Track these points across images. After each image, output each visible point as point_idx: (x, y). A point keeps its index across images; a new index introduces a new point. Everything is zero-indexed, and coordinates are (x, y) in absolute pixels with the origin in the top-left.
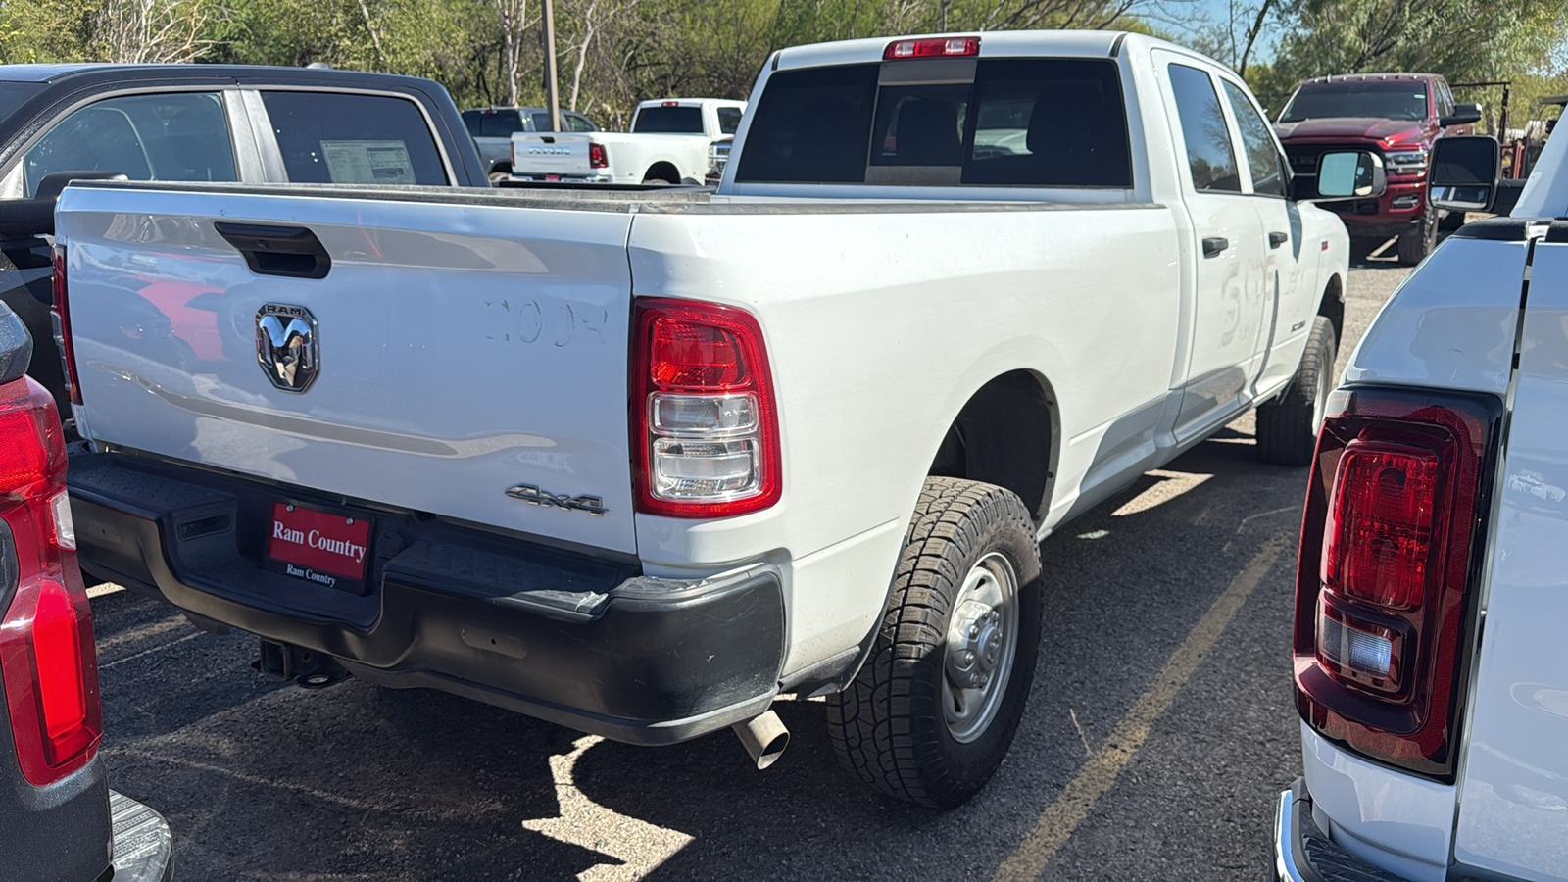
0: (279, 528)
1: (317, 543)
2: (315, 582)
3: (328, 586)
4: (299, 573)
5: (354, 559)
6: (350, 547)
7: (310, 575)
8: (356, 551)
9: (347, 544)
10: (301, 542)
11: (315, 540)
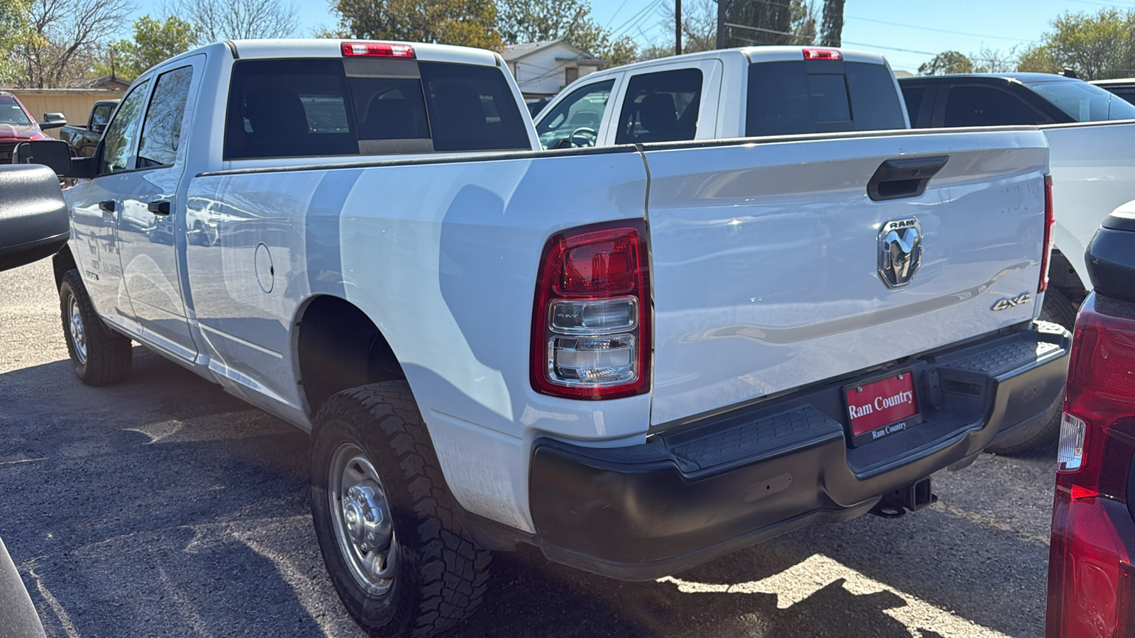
0: (852, 410)
1: (883, 405)
2: (894, 432)
3: (902, 430)
4: (882, 433)
5: (907, 402)
6: (903, 396)
7: (888, 430)
8: (907, 396)
9: (901, 394)
10: (871, 411)
11: (880, 404)
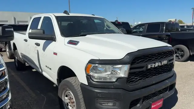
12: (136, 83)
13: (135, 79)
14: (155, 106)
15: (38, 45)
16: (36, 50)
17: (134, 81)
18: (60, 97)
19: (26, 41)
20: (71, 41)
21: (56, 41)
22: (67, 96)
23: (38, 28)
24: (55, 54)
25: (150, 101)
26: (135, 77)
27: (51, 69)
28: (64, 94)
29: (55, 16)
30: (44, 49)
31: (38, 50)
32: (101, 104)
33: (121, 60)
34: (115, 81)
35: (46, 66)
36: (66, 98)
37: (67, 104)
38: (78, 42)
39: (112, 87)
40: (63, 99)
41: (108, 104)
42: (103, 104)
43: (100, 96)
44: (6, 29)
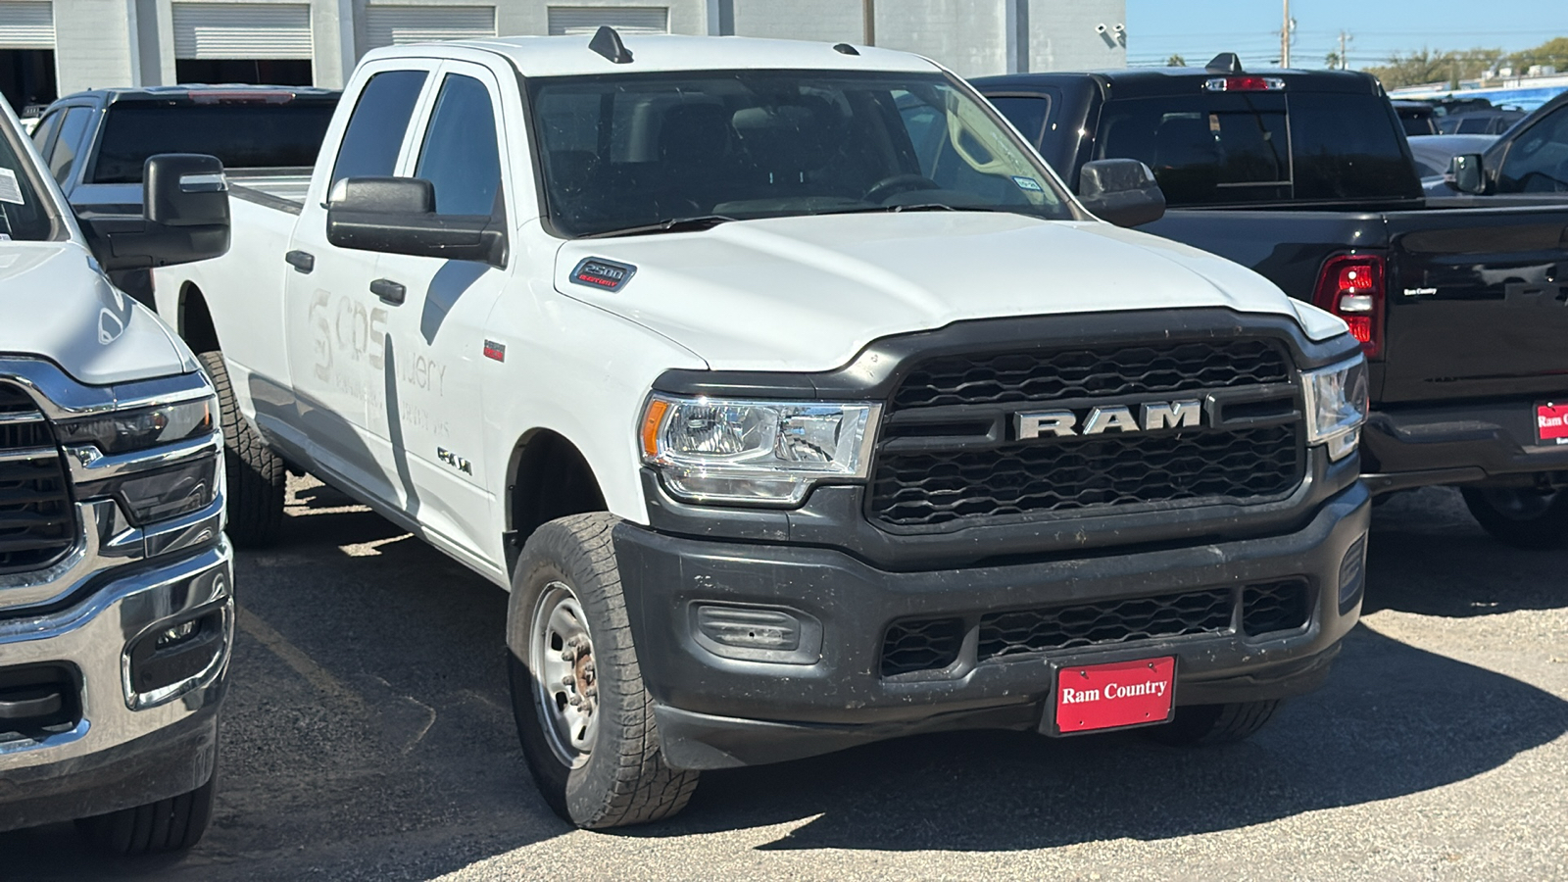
12: (943, 526)
13: (930, 499)
14: (1093, 695)
15: (391, 293)
16: (375, 336)
17: (927, 510)
18: (517, 650)
19: (302, 262)
20: (591, 261)
21: (504, 267)
22: (557, 644)
23: (397, 173)
24: (494, 351)
25: (1049, 658)
26: (930, 487)
27: (466, 468)
28: (543, 629)
29: (518, 74)
30: (430, 327)
31: (388, 336)
32: (715, 634)
33: (832, 375)
34: (794, 502)
35: (442, 455)
36: (554, 656)
37: (562, 699)
38: (628, 270)
39: (780, 535)
40: (535, 668)
41: (756, 637)
42: (728, 638)
43: (708, 581)
44: (184, 180)
